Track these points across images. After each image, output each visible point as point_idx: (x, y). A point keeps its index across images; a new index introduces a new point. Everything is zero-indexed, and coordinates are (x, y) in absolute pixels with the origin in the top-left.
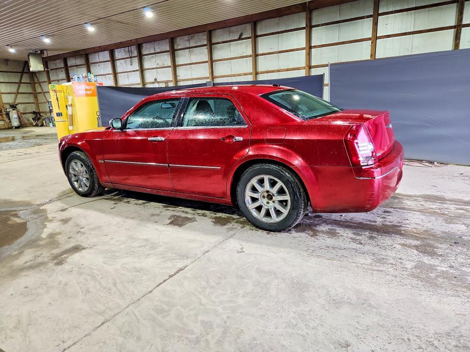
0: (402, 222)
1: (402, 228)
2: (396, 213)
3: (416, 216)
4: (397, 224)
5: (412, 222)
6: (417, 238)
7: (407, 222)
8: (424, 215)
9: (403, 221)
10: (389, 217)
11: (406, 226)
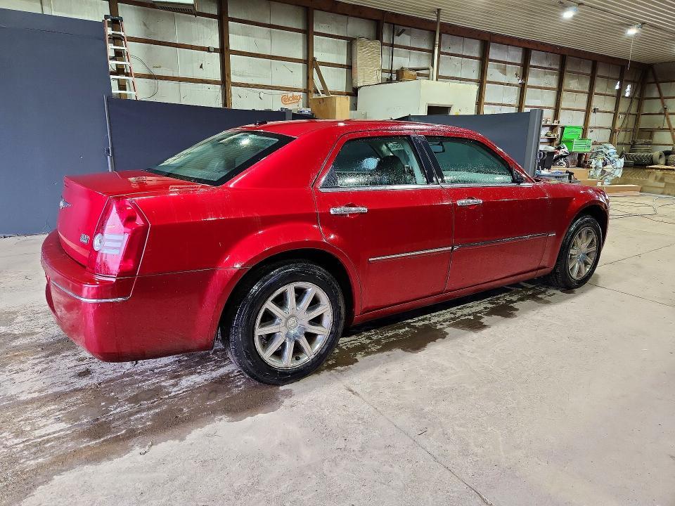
0: (48, 363)
1: (44, 354)
2: (66, 379)
3: (25, 387)
4: (53, 357)
5: (30, 371)
6: (16, 349)
7: (39, 368)
8: (11, 398)
9: (46, 366)
10: (73, 364)
11: (38, 360)
